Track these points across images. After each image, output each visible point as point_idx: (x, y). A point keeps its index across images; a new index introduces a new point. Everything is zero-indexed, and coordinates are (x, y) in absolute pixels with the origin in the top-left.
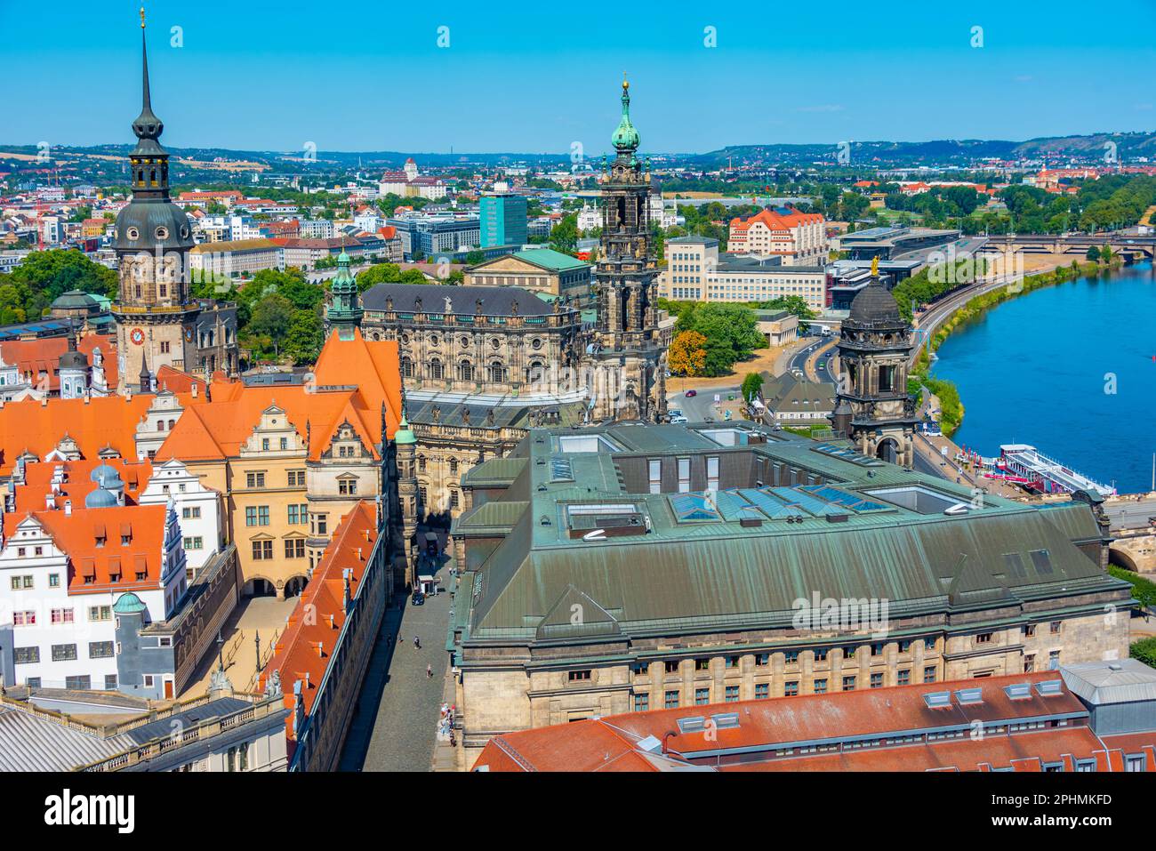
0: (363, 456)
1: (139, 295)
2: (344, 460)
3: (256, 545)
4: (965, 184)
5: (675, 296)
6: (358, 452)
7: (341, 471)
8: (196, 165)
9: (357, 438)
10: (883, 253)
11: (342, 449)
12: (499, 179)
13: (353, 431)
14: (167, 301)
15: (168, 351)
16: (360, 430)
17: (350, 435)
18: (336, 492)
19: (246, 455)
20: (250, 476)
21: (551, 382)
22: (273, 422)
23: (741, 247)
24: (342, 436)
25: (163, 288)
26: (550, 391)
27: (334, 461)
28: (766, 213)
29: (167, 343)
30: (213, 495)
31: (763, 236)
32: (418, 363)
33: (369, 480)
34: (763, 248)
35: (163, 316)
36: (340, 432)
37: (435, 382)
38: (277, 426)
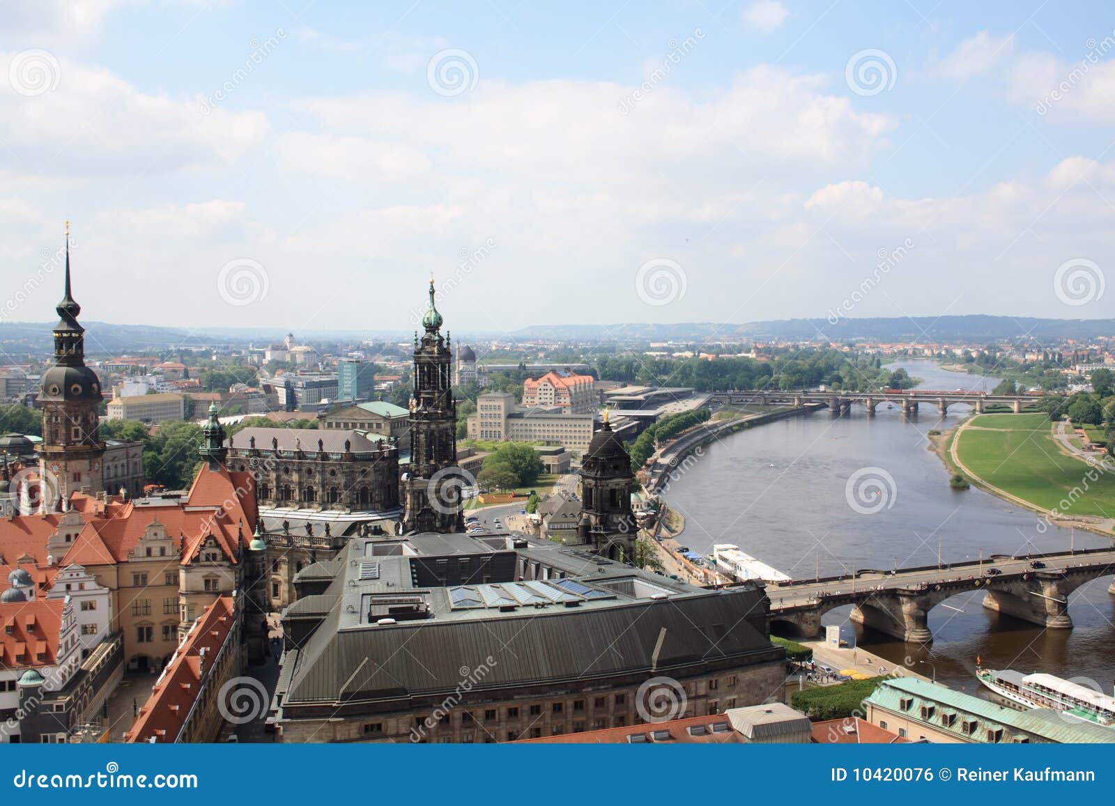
0: (223, 560)
1: (57, 438)
2: (208, 563)
3: (141, 630)
5: (482, 437)
6: (219, 557)
7: (206, 571)
9: (219, 546)
10: (637, 405)
11: (208, 555)
13: (216, 541)
14: (80, 441)
15: (79, 480)
16: (222, 540)
18: (202, 587)
19: (133, 560)
20: (136, 578)
21: (376, 502)
22: (156, 534)
23: (532, 400)
24: (208, 545)
25: (77, 432)
26: (374, 509)
27: (202, 563)
28: (551, 375)
29: (79, 474)
30: (106, 590)
31: (549, 392)
32: (275, 489)
33: (227, 578)
34: (549, 401)
35: (76, 453)
36: (206, 542)
37: (287, 503)
38: (158, 537)
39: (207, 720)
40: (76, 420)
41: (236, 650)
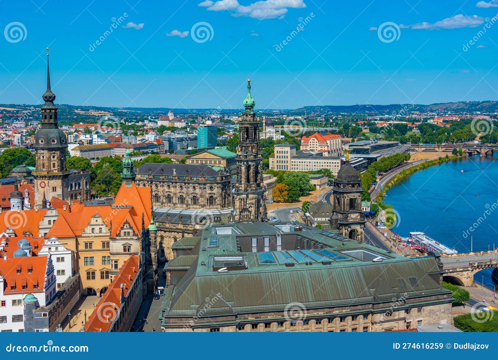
0: (134, 236)
1: (44, 167)
2: (125, 237)
3: (88, 273)
4: (403, 122)
5: (277, 169)
6: (131, 234)
7: (124, 242)
8: (82, 112)
9: (131, 228)
10: (365, 151)
11: (125, 233)
12: (208, 119)
13: (130, 225)
14: (56, 170)
15: (55, 191)
16: (132, 224)
17: (128, 227)
18: (122, 251)
19: (84, 235)
20: (86, 244)
21: (218, 204)
22: (97, 221)
23: (306, 148)
24: (125, 227)
25: (54, 164)
26: (217, 208)
27: (121, 237)
28: (316, 134)
29: (55, 187)
30: (70, 252)
31: (315, 144)
32: (162, 197)
33: (136, 246)
34: (315, 149)
35: (54, 176)
36: (124, 225)
37: (169, 204)
38: (98, 223)
39: (124, 323)
40: (54, 157)
41: (140, 286)
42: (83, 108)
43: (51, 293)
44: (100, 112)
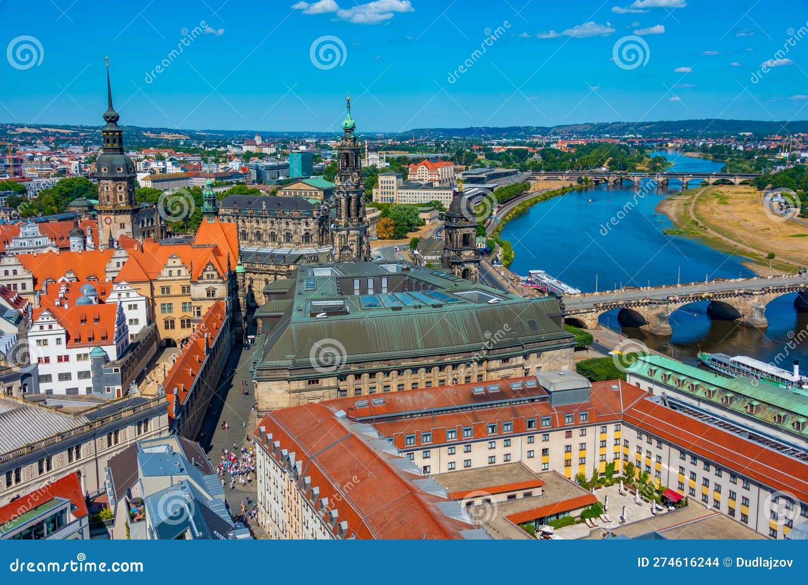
0: (218, 279)
1: (108, 200)
2: (209, 281)
3: (166, 322)
4: (523, 147)
5: (382, 201)
6: (216, 277)
7: (207, 286)
8: (152, 136)
9: (215, 270)
11: (208, 275)
13: (213, 267)
14: (123, 203)
15: (124, 228)
16: (217, 266)
17: (212, 268)
18: (205, 296)
19: (160, 279)
20: (163, 289)
21: (315, 242)
22: (174, 262)
23: (414, 177)
24: (208, 269)
25: (121, 197)
26: (314, 247)
27: (204, 281)
28: (426, 161)
29: (124, 224)
30: (144, 298)
31: (425, 172)
32: (249, 234)
33: (221, 290)
34: (424, 178)
35: (121, 211)
36: (206, 267)
37: (258, 242)
38: (176, 264)
39: (210, 377)
40: (120, 188)
41: (228, 334)
42: (152, 130)
43: (123, 345)
44: (174, 135)
